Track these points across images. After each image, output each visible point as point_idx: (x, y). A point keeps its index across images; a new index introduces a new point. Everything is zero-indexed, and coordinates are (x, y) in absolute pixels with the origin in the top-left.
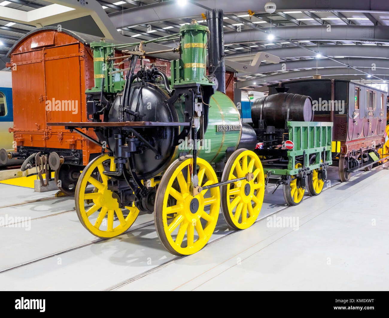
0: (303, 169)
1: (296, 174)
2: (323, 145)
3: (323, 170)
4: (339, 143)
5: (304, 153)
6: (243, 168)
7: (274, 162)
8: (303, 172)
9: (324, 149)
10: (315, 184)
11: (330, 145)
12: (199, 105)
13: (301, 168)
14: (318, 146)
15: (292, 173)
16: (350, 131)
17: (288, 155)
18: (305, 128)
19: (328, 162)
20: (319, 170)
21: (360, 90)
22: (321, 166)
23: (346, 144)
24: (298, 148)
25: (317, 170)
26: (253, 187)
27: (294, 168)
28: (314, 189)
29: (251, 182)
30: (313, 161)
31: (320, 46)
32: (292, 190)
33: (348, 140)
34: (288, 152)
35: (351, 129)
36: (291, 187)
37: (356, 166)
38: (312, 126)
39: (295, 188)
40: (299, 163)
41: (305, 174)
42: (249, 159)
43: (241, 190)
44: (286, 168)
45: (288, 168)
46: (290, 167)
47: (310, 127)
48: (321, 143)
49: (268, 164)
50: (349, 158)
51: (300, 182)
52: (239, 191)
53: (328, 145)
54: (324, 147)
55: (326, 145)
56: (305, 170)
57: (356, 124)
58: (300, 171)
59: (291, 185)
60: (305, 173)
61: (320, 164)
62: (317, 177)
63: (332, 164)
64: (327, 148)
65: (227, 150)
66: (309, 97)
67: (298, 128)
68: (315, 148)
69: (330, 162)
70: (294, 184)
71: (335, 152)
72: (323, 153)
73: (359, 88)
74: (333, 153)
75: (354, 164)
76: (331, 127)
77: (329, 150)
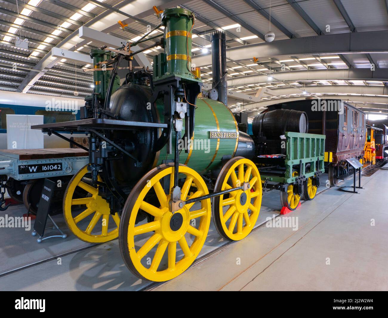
0: (300, 177)
1: (293, 182)
2: (317, 155)
3: (317, 178)
4: (331, 154)
5: (301, 161)
6: (239, 177)
7: (272, 169)
8: (300, 180)
9: (318, 159)
10: (309, 190)
11: (323, 155)
12: (182, 105)
13: (297, 177)
14: (313, 156)
15: (289, 181)
16: (339, 144)
17: (286, 164)
18: (302, 139)
19: (322, 170)
20: (314, 177)
21: (348, 109)
22: (315, 174)
23: (336, 155)
24: (295, 158)
25: (312, 178)
26: (250, 195)
27: (291, 177)
28: (309, 195)
29: (247, 192)
30: (309, 169)
31: (306, 87)
32: (289, 196)
33: (338, 151)
34: (285, 161)
35: (341, 142)
36: (288, 194)
37: (343, 174)
38: (308, 138)
39: (292, 194)
40: (296, 171)
41: (301, 182)
42: (246, 167)
43: (236, 201)
44: (283, 175)
45: (286, 176)
46: (287, 175)
47: (306, 138)
48: (315, 153)
49: (266, 171)
50: (338, 167)
51: (297, 189)
52: (234, 200)
53: (321, 155)
54: (318, 157)
55: (320, 155)
56: (301, 178)
57: (345, 137)
58: (297, 179)
59: (288, 192)
60: (301, 180)
61: (314, 172)
62: (311, 184)
63: (324, 172)
64: (321, 158)
65: (222, 158)
66: (304, 112)
67: (295, 139)
68: (310, 158)
69: (323, 170)
70: (291, 191)
71: (327, 161)
72: (317, 162)
73: (347, 108)
74: (325, 162)
75: (342, 172)
76: (323, 139)
77: (322, 159)
